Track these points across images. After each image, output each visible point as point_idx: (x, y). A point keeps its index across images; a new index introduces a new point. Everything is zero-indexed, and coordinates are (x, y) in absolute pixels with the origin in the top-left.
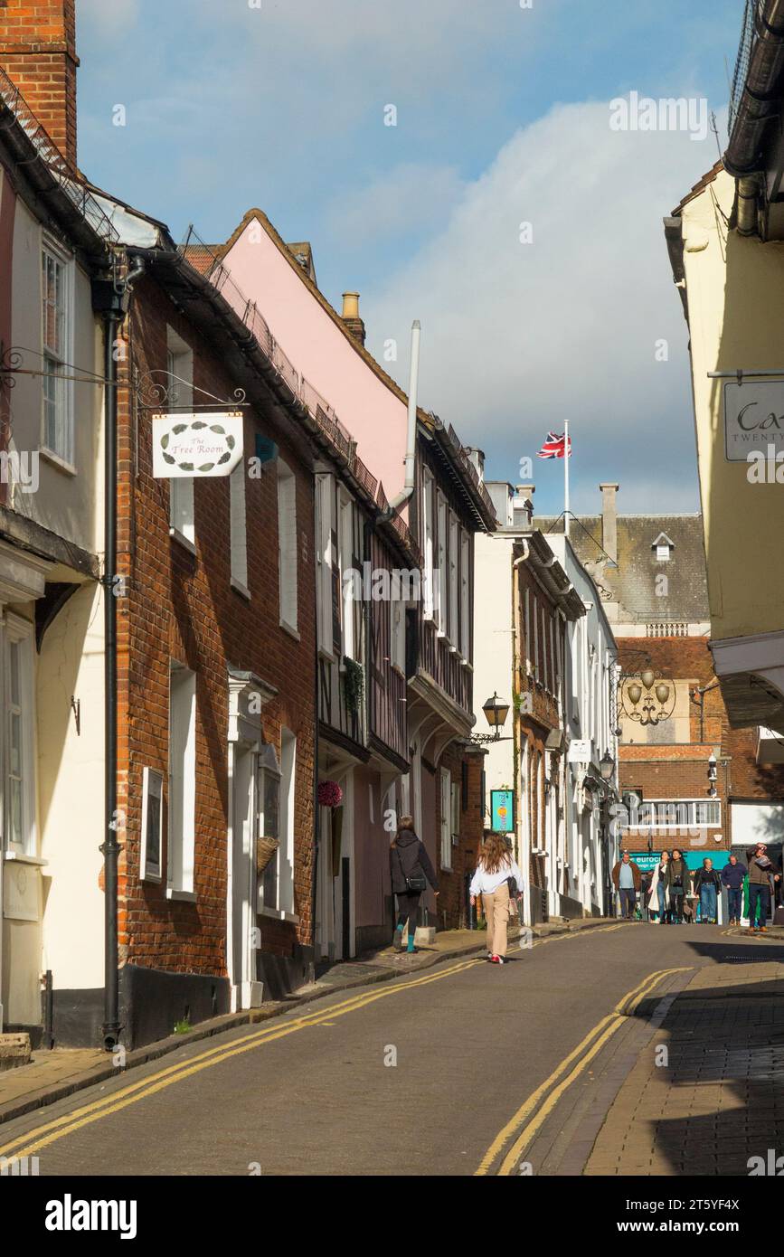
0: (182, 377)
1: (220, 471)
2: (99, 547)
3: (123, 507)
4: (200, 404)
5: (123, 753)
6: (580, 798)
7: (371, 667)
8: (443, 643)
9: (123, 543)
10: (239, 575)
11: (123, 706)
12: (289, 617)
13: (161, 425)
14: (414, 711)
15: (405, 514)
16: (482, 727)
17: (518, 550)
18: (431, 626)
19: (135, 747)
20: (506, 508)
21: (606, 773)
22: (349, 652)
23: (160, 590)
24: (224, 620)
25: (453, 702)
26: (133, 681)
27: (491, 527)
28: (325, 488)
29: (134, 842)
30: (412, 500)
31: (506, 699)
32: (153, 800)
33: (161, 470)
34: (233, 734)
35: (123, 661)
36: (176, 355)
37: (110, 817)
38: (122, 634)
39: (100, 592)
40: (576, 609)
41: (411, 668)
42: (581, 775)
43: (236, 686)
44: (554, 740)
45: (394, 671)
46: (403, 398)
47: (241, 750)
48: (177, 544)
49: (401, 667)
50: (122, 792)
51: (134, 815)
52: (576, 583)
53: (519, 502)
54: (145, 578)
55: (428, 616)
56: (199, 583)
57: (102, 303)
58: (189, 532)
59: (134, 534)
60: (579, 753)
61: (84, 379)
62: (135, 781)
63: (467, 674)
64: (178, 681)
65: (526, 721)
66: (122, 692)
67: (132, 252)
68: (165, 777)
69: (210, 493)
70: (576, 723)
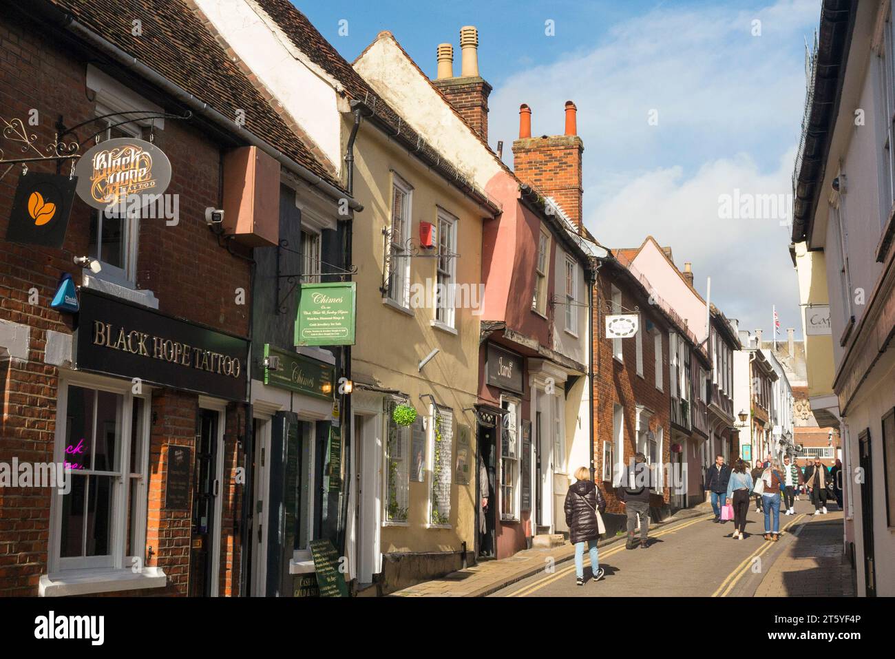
0: (617, 302)
2: (586, 363)
3: (595, 348)
4: (624, 312)
5: (596, 436)
6: (778, 447)
7: (692, 401)
8: (721, 392)
9: (595, 361)
10: (640, 370)
11: (596, 419)
12: (659, 384)
13: (609, 319)
14: (711, 417)
15: (705, 346)
16: (738, 422)
17: (751, 356)
18: (716, 386)
19: (601, 434)
20: (746, 340)
21: (788, 438)
22: (683, 396)
23: (609, 377)
24: (634, 387)
25: (725, 413)
26: (599, 410)
27: (739, 348)
28: (673, 338)
29: (600, 468)
30: (708, 340)
31: (747, 411)
32: (607, 453)
34: (638, 428)
35: (596, 404)
36: (615, 294)
37: (592, 458)
38: (595, 394)
39: (587, 379)
40: (775, 377)
41: (708, 402)
42: (778, 439)
43: (639, 410)
44: (767, 426)
45: (701, 403)
46: (705, 303)
47: (641, 434)
48: (615, 361)
49: (705, 401)
50: (596, 450)
51: (600, 458)
52: (774, 367)
53: (753, 338)
54: (604, 373)
55: (715, 382)
56: (624, 374)
57: (588, 278)
58: (620, 357)
59: (599, 358)
60: (777, 431)
61: (582, 306)
62: (601, 446)
63: (731, 402)
64: (616, 409)
65: (756, 419)
66: (595, 414)
67: (598, 259)
68: (612, 443)
69: (628, 344)
70: (776, 419)
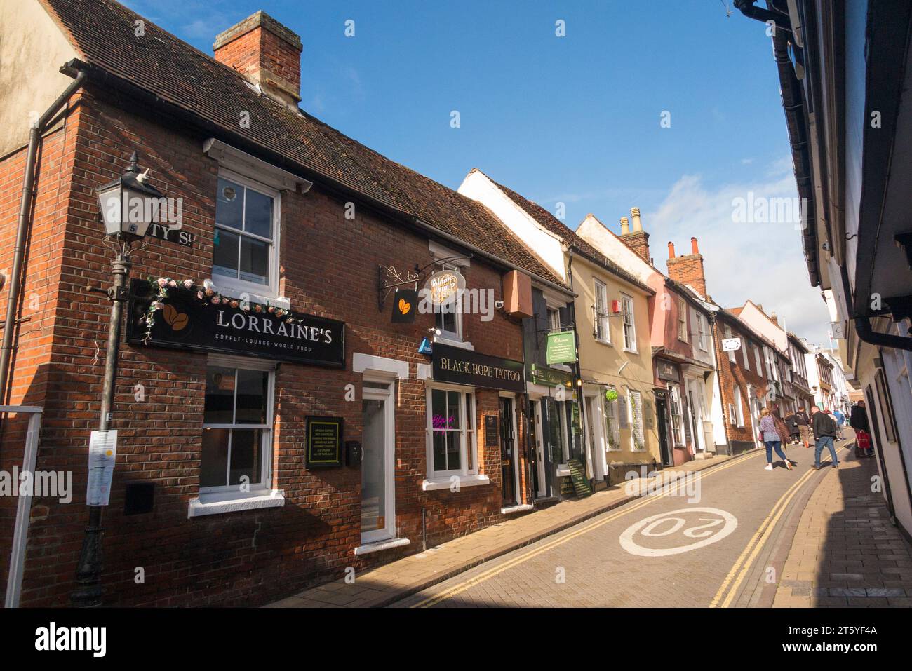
0: (729, 332)
1: (737, 349)
2: (714, 365)
3: (718, 357)
4: (733, 337)
5: (724, 401)
6: (840, 403)
7: (782, 382)
8: (800, 376)
9: (719, 363)
10: (747, 366)
11: (723, 392)
12: (760, 373)
13: (724, 341)
14: (795, 389)
15: (787, 353)
16: (812, 391)
17: (816, 356)
18: (796, 373)
19: (727, 401)
20: (813, 349)
21: (845, 398)
22: (776, 379)
23: (728, 371)
24: (744, 375)
25: (804, 386)
26: (724, 388)
27: (807, 352)
28: (766, 349)
29: (729, 418)
30: (788, 349)
31: (818, 385)
32: (732, 410)
33: (725, 350)
34: (749, 396)
35: (722, 385)
36: (727, 328)
37: (723, 413)
38: (721, 380)
39: (716, 373)
40: (832, 367)
41: (792, 382)
42: (839, 399)
43: (749, 387)
44: (831, 392)
45: (789, 382)
46: (783, 331)
47: (752, 399)
48: (731, 363)
49: (790, 381)
50: (725, 408)
51: (728, 412)
52: (831, 361)
53: (817, 347)
54: (725, 369)
55: (795, 371)
56: (737, 369)
57: (710, 321)
58: (734, 360)
59: (721, 361)
60: (838, 395)
61: (708, 335)
62: (727, 406)
63: (807, 381)
64: (735, 388)
65: (823, 389)
66: (722, 390)
67: (714, 312)
68: (734, 404)
69: (738, 354)
70: (836, 389)
